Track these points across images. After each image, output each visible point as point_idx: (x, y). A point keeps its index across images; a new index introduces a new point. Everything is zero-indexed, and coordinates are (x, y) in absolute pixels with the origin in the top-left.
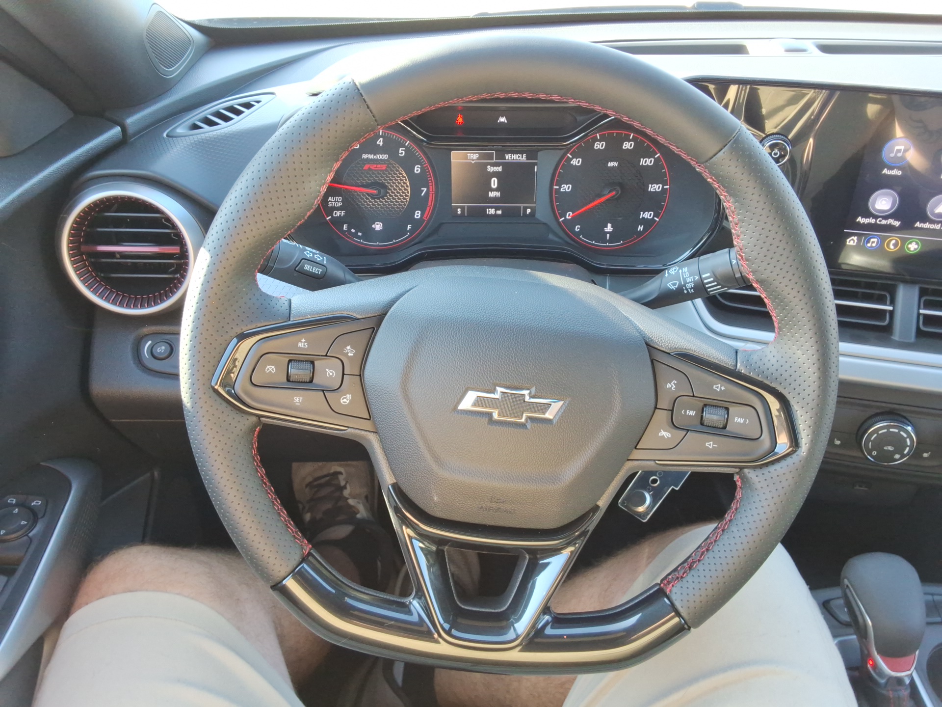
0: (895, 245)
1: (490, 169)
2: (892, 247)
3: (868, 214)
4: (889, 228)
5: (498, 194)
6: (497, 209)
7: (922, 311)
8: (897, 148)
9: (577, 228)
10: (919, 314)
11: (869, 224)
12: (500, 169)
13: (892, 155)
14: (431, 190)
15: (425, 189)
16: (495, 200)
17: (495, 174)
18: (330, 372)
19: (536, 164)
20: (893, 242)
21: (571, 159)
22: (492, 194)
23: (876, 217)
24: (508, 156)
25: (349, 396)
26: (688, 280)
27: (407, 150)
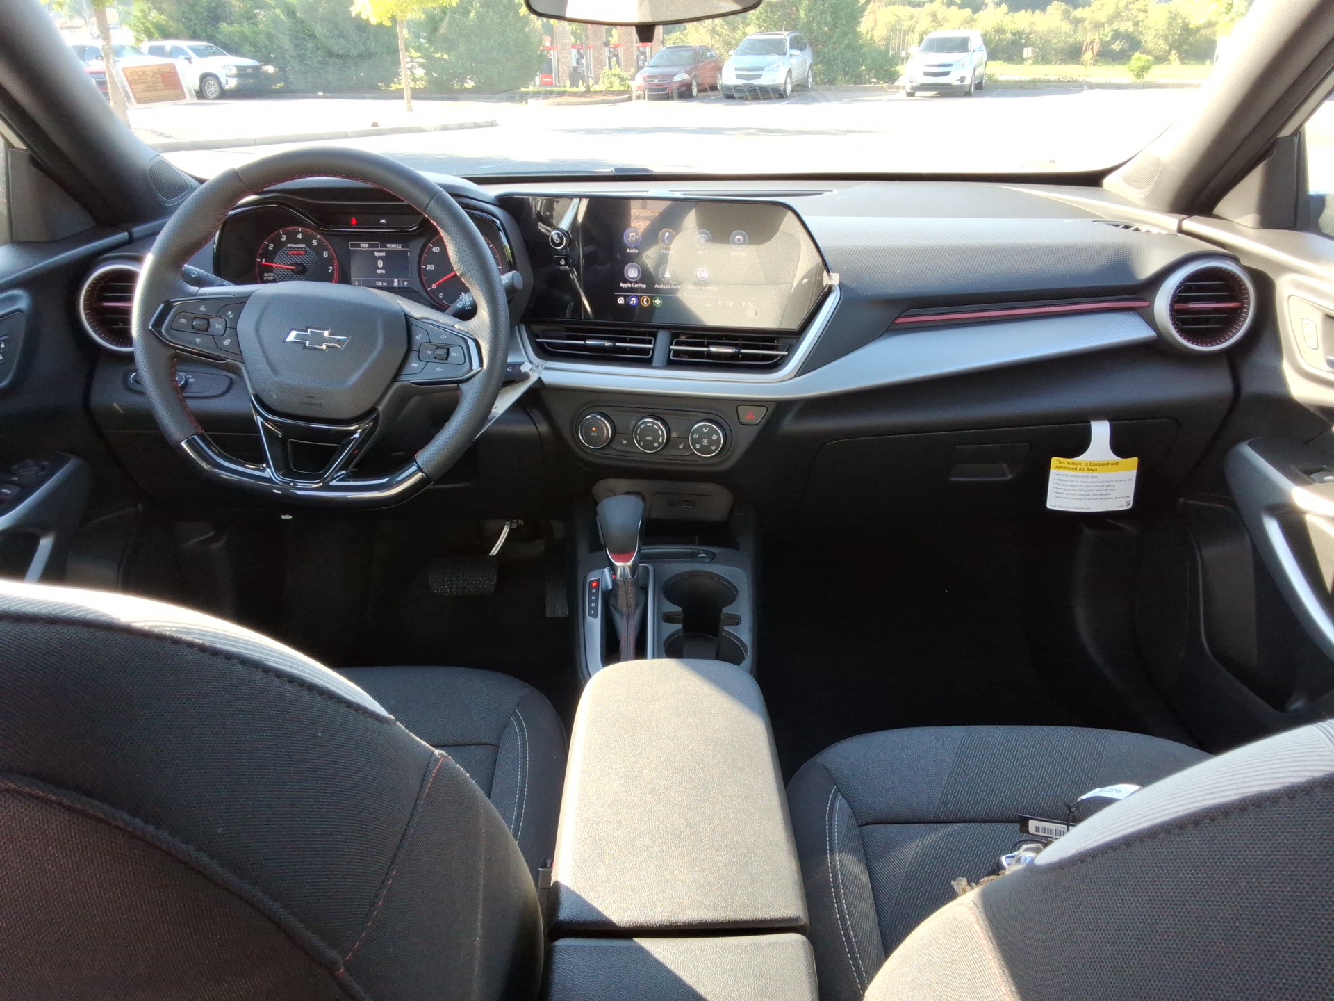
0: (647, 301)
1: (377, 254)
2: (645, 303)
3: (626, 281)
4: (642, 290)
5: (384, 271)
6: (383, 281)
7: (672, 347)
8: (631, 234)
9: (441, 296)
10: (670, 350)
11: (628, 288)
12: (383, 254)
13: (630, 239)
14: (335, 267)
15: (331, 268)
16: (381, 276)
17: (380, 258)
18: (218, 326)
19: (408, 251)
20: (645, 299)
21: (432, 248)
22: (379, 272)
23: (631, 283)
24: (389, 246)
25: (229, 340)
26: (467, 300)
27: (319, 241)
